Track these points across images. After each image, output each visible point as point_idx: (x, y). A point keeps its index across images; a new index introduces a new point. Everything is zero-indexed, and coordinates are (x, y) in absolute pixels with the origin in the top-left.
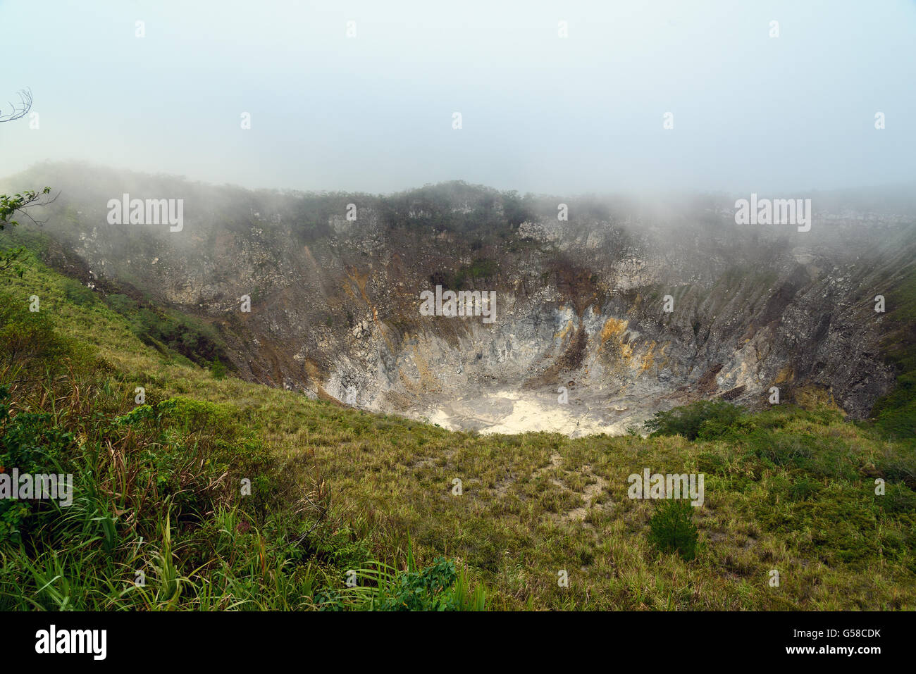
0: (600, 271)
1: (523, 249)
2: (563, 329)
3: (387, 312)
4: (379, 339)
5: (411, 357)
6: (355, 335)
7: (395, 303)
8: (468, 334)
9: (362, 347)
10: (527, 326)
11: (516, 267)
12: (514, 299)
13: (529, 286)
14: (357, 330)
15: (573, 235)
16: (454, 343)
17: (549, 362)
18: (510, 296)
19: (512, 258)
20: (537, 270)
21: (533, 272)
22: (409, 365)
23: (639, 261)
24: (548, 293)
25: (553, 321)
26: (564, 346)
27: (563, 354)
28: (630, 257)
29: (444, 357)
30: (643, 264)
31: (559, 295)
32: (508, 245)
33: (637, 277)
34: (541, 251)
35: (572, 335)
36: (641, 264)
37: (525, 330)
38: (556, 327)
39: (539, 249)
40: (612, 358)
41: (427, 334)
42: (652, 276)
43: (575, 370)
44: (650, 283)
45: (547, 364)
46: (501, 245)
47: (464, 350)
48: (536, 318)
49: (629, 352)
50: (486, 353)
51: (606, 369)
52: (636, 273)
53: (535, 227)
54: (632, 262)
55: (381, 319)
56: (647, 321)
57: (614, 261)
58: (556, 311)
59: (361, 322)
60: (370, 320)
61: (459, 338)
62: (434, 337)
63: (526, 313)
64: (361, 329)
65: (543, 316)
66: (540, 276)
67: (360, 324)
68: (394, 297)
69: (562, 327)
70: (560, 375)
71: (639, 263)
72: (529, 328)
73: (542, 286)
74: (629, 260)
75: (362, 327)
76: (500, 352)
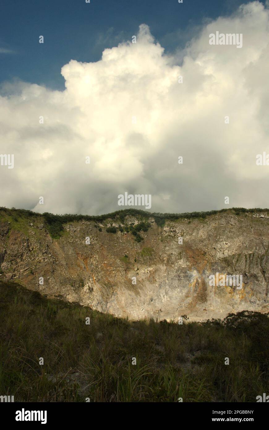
0: (207, 250)
1: (166, 241)
2: (193, 281)
3: (99, 277)
4: (97, 293)
5: (115, 303)
6: (85, 291)
7: (103, 272)
8: (144, 288)
9: (89, 298)
10: (174, 281)
11: (164, 251)
12: (165, 267)
13: (172, 259)
14: (86, 288)
15: (191, 233)
16: (137, 293)
17: (190, 300)
18: (163, 266)
19: (162, 246)
20: (175, 251)
21: (173, 253)
22: (115, 307)
23: (227, 243)
24: (182, 263)
25: (188, 277)
26: (195, 291)
27: (195, 295)
28: (222, 241)
29: (133, 302)
30: (229, 244)
31: (188, 263)
32: (159, 239)
33: (227, 251)
34: (176, 241)
35: (198, 284)
36: (228, 244)
37: (174, 284)
38: (189, 281)
39: (174, 241)
40: (223, 294)
41: (122, 289)
42: (234, 250)
43: (204, 303)
44: (233, 253)
45: (189, 301)
46: (155, 240)
47: (143, 297)
48: (178, 277)
49: (231, 290)
50: (155, 298)
51: (221, 300)
52: (226, 249)
53: (171, 230)
54: (223, 244)
55: (97, 281)
56: (237, 272)
57: (214, 244)
58: (188, 272)
59: (88, 283)
60: (92, 282)
61: (140, 290)
62: (126, 290)
63: (173, 274)
64: (88, 287)
65: (182, 275)
66: (177, 254)
67: (87, 285)
68: (102, 269)
69: (192, 280)
70: (197, 306)
71: (227, 244)
72: (176, 283)
73: (179, 259)
74: (222, 243)
75: (89, 286)
76: (162, 297)
